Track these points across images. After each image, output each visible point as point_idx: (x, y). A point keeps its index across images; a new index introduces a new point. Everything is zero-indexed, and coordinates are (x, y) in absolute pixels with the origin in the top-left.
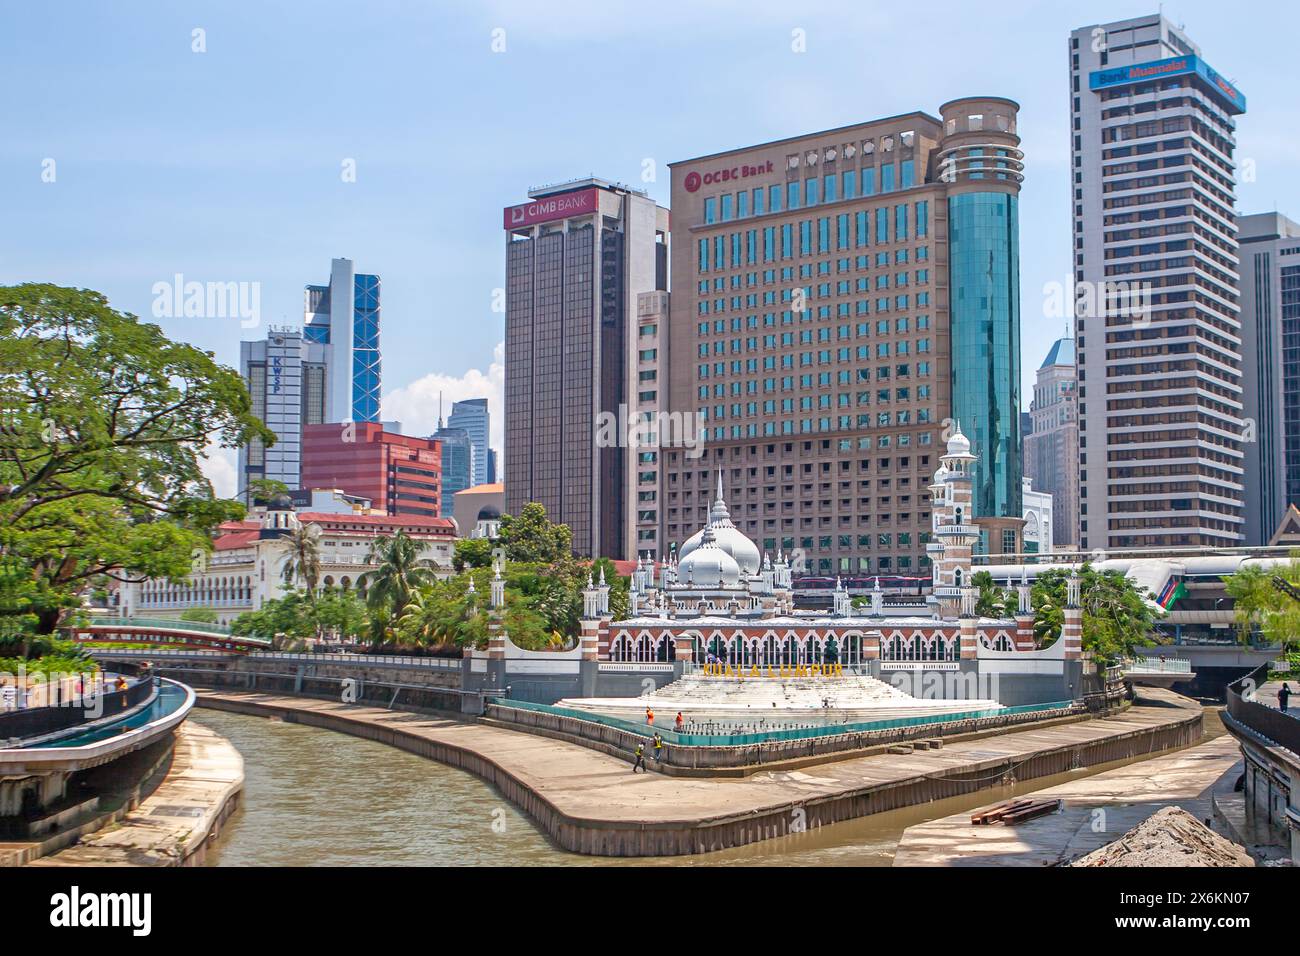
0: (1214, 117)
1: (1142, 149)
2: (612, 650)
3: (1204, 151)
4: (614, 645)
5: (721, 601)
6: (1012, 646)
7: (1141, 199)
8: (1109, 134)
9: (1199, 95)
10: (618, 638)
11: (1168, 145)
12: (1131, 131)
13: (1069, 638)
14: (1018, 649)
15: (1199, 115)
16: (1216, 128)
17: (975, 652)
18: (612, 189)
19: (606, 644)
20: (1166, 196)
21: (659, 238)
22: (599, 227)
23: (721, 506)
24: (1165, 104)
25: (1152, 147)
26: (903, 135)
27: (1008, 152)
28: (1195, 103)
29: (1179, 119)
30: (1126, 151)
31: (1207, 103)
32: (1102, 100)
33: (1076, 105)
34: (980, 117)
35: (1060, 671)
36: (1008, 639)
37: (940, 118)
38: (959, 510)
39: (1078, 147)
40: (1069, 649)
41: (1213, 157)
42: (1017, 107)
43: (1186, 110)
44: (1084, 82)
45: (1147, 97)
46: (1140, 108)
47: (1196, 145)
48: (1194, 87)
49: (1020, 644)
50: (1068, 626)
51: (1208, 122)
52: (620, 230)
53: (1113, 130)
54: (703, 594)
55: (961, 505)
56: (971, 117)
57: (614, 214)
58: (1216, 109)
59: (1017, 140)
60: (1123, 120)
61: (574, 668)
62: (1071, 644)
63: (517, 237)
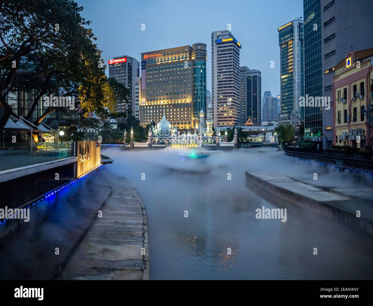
0: (237, 49)
1: (224, 54)
2: (153, 142)
3: (235, 55)
4: (153, 141)
5: (167, 134)
6: (224, 141)
7: (224, 63)
8: (218, 51)
9: (234, 45)
10: (154, 140)
11: (229, 54)
12: (222, 51)
13: (235, 140)
14: (225, 142)
15: (234, 48)
16: (237, 51)
17: (219, 142)
18: (129, 58)
19: (152, 141)
20: (229, 63)
21: (138, 67)
22: (127, 64)
23: (164, 116)
24: (229, 46)
25: (226, 54)
26: (186, 50)
27: (205, 54)
28: (234, 46)
29: (231, 49)
30: (221, 54)
31: (236, 46)
32: (217, 45)
33: (213, 46)
34: (200, 47)
35: (233, 146)
36: (223, 140)
37: (192, 47)
38: (210, 117)
39: (213, 53)
40: (235, 142)
41: (236, 56)
42: (206, 45)
43: (232, 47)
44: (214, 41)
45: (225, 45)
46: (224, 47)
47: (234, 54)
48: (234, 43)
49: (225, 141)
50: (235, 138)
51: (236, 49)
52: (131, 65)
53: (219, 50)
54: (164, 132)
55: (211, 117)
56: (198, 47)
57: (130, 62)
58: (237, 47)
59: (206, 51)
60: (221, 49)
61: (147, 146)
62: (235, 141)
63: (111, 66)
